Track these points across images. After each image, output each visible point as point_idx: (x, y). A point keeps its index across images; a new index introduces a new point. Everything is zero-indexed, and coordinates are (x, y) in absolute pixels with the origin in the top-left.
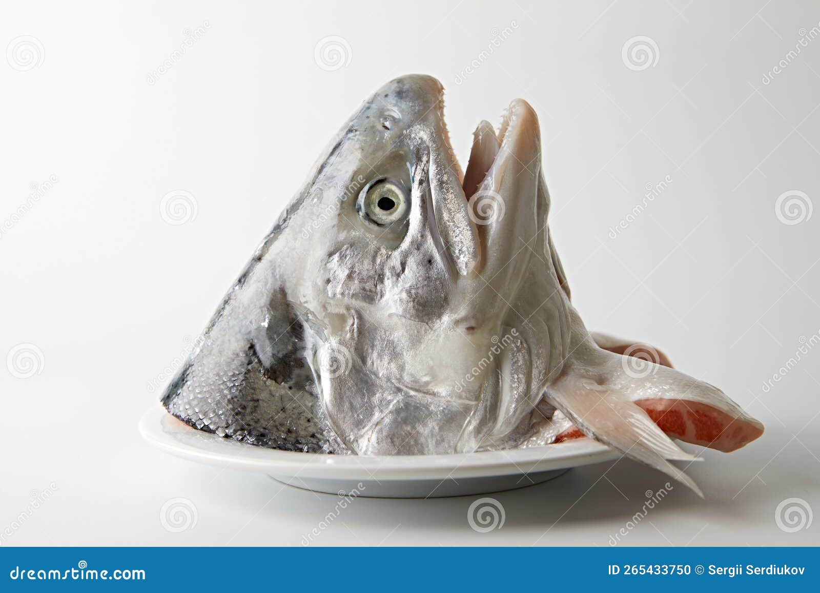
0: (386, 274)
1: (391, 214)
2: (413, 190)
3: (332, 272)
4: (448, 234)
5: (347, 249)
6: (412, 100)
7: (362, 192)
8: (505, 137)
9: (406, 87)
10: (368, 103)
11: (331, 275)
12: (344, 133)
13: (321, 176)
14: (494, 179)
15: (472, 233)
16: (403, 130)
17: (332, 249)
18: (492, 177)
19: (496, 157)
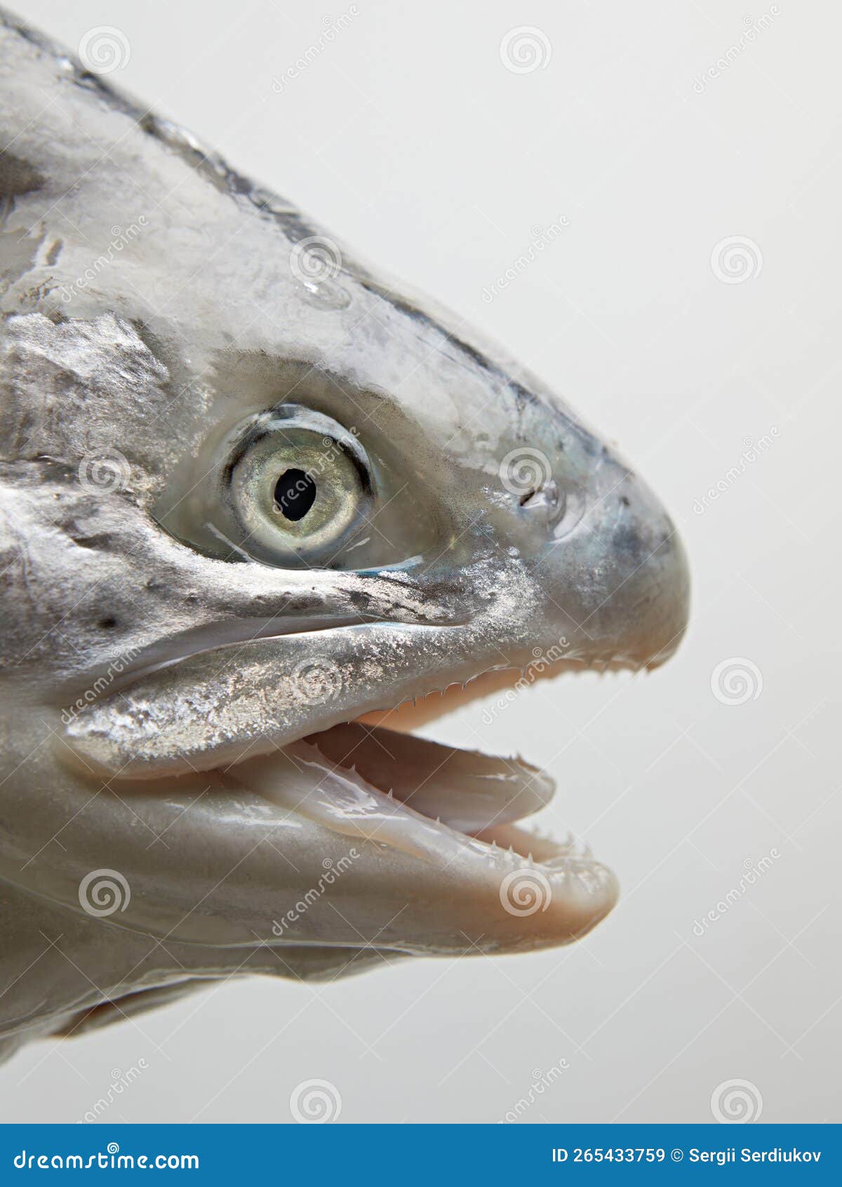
0: (73, 489)
1: (265, 508)
2: (336, 573)
3: (86, 329)
4: (200, 680)
5: (155, 373)
6: (611, 577)
7: (332, 421)
8: (500, 850)
9: (651, 559)
10: (605, 450)
11: (76, 325)
12: (515, 377)
13: (387, 308)
14: (369, 816)
15: (198, 750)
16: (520, 545)
17: (154, 330)
18: (377, 810)
19: (437, 822)
